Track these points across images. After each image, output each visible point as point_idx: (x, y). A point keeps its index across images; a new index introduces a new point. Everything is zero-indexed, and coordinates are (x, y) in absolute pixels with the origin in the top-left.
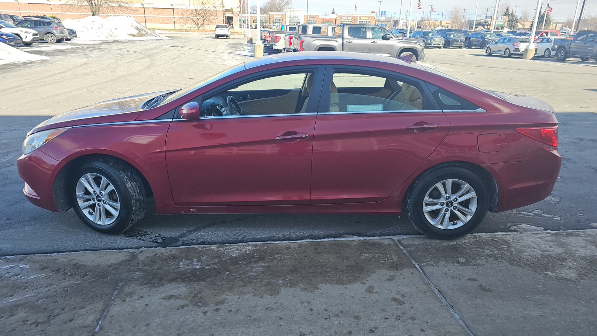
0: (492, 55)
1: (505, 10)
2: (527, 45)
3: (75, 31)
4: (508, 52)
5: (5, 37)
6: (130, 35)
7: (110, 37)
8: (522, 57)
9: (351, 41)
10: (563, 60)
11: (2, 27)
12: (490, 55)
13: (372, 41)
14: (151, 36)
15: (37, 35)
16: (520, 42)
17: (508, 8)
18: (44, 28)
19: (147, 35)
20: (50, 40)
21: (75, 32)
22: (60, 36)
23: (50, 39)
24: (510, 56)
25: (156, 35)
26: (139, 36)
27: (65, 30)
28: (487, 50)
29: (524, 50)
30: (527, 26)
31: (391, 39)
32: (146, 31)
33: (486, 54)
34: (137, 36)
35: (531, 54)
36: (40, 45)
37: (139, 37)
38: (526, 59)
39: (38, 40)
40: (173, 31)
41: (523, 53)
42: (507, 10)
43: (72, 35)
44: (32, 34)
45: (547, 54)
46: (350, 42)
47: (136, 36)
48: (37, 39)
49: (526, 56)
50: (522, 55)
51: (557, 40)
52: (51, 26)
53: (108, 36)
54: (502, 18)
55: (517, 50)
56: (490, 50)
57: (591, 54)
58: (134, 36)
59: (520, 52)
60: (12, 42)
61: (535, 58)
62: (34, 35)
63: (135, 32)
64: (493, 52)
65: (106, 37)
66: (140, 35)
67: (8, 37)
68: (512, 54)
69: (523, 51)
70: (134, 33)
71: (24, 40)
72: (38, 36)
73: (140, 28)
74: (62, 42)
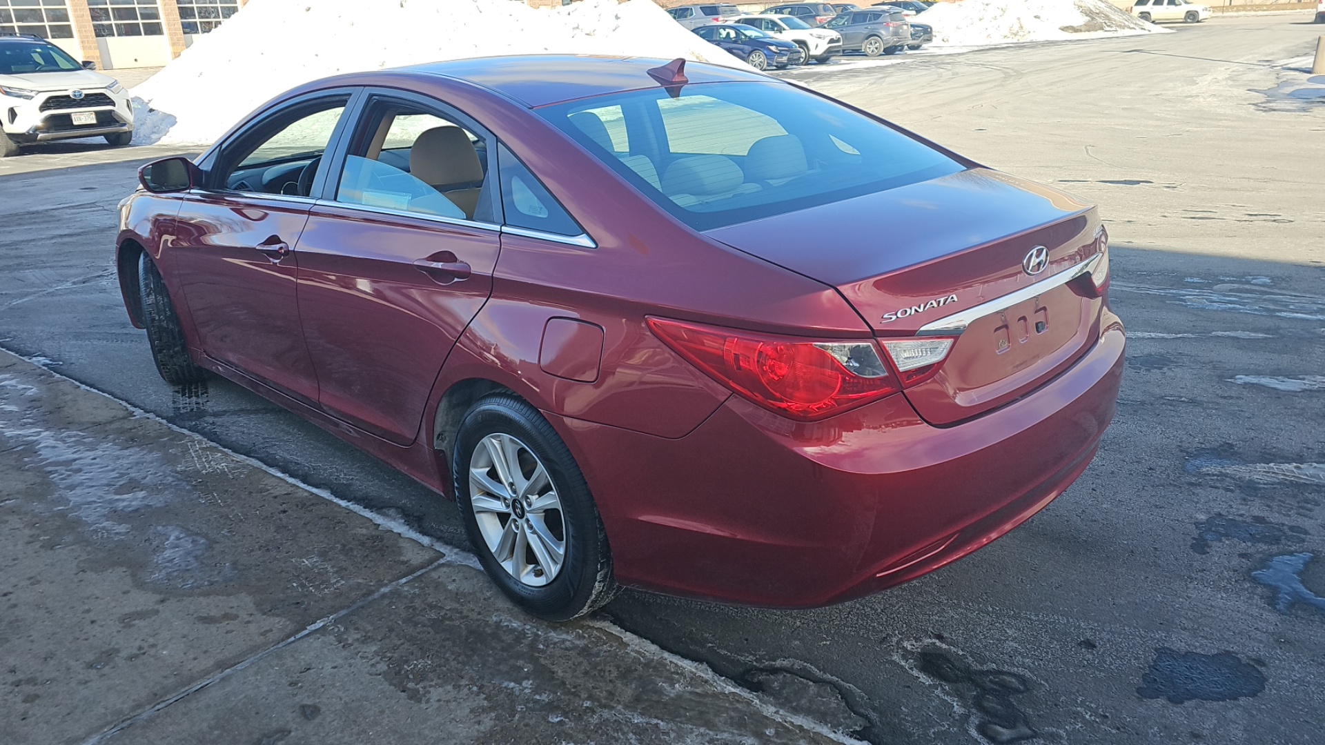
3: (931, 29)
5: (773, 48)
6: (1065, 29)
7: (1013, 36)
11: (784, 29)
14: (1118, 29)
15: (838, 41)
18: (866, 26)
19: (1108, 26)
20: (872, 49)
21: (929, 30)
22: (892, 40)
23: (873, 47)
25: (1132, 26)
26: (1089, 31)
27: (905, 27)
32: (1112, 16)
34: (1083, 29)
36: (843, 62)
37: (1087, 32)
39: (838, 51)
40: (1219, 11)
43: (922, 38)
44: (828, 39)
47: (1081, 31)
48: (836, 49)
52: (880, 20)
53: (1009, 35)
58: (1075, 30)
60: (784, 58)
62: (832, 41)
63: (1080, 20)
65: (1005, 37)
66: (1089, 28)
67: (779, 48)
70: (1075, 25)
71: (813, 52)
72: (841, 44)
73: (1098, 11)
74: (897, 53)
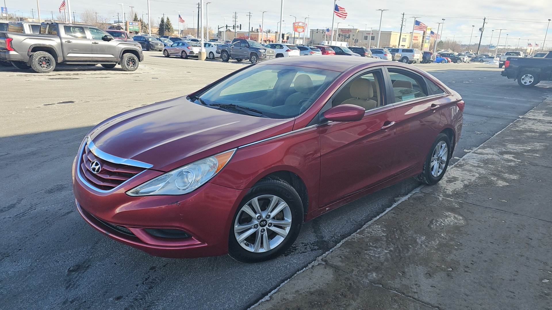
0: (170, 56)
1: (134, 17)
2: (200, 49)
4: (185, 54)
8: (198, 59)
9: (71, 41)
10: (227, 61)
12: (168, 56)
13: (93, 42)
16: (192, 46)
17: (136, 15)
24: (187, 57)
28: (164, 52)
29: (198, 53)
30: (154, 32)
31: (112, 40)
33: (164, 56)
35: (204, 56)
38: (201, 60)
41: (198, 55)
42: (136, 16)
45: (212, 56)
46: (69, 42)
49: (201, 58)
50: (197, 57)
51: (219, 45)
54: (136, 23)
55: (192, 52)
56: (167, 52)
57: (246, 57)
59: (195, 55)
61: (207, 59)
64: (170, 54)
68: (189, 56)
69: (196, 54)
